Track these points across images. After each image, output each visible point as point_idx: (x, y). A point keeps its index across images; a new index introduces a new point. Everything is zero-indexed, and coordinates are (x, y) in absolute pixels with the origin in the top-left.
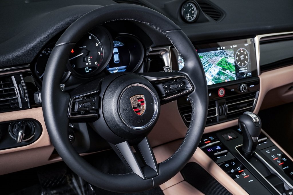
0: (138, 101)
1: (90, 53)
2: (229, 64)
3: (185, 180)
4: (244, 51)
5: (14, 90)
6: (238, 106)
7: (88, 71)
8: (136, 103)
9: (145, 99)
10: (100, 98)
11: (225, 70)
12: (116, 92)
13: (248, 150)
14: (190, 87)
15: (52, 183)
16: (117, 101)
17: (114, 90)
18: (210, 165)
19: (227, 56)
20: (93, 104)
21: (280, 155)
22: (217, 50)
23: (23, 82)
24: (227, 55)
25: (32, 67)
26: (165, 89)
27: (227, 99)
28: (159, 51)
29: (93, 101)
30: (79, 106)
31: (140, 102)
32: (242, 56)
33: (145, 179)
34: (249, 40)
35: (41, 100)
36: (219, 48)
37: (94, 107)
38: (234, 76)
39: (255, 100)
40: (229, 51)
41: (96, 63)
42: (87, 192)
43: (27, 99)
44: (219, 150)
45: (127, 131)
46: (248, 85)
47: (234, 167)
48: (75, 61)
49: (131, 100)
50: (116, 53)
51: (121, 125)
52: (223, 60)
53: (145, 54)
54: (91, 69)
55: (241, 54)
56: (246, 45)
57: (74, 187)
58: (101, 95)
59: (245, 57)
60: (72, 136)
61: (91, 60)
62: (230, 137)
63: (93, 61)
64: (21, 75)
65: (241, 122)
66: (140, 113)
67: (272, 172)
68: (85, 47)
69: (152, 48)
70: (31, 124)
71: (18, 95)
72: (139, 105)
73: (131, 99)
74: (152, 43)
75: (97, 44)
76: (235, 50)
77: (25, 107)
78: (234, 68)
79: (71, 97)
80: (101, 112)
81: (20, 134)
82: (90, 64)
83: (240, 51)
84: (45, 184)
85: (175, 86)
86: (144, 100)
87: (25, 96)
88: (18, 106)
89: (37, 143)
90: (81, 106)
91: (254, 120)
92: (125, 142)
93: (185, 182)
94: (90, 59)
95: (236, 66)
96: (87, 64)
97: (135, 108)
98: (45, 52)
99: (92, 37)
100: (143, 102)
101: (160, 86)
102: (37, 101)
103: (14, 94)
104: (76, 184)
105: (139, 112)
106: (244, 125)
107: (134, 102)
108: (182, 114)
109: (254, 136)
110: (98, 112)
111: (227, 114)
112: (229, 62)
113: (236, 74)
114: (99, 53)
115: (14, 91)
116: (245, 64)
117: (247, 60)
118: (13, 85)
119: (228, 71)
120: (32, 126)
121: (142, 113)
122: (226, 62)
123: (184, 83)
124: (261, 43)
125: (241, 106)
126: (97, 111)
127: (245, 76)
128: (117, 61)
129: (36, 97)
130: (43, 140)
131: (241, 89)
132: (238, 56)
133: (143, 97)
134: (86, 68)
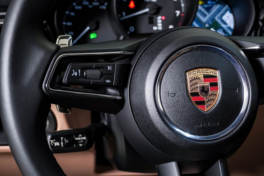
0: (204, 81)
1: (162, 11)
8: (198, 85)
9: (222, 78)
29: (109, 68)
31: (208, 84)
49: (188, 77)
60: (85, 138)
66: (206, 106)
73: (187, 74)
80: (126, 93)
86: (219, 82)
96: (155, 28)
97: (195, 94)
98: (87, 3)
107: (195, 81)
114: (178, 12)
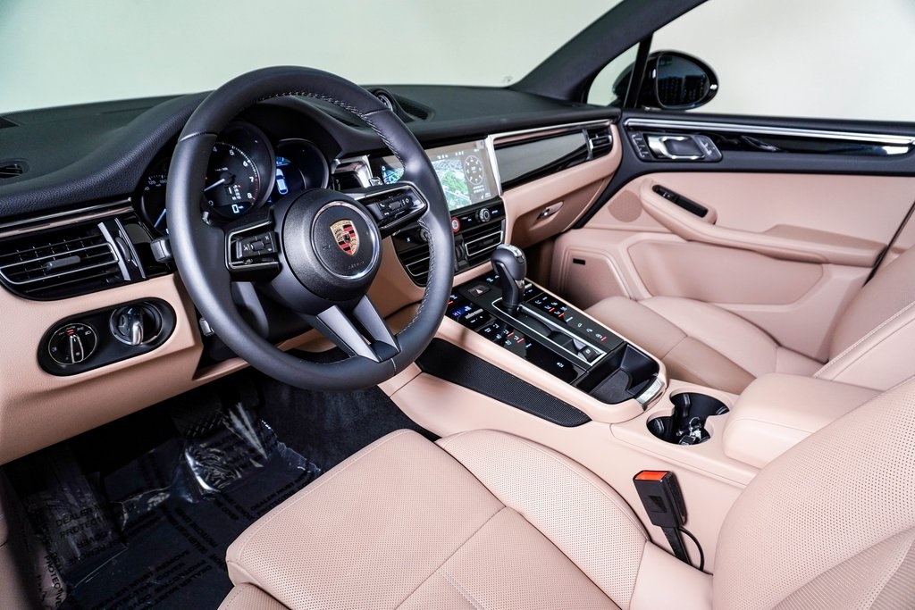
0: (345, 231)
1: (236, 179)
2: (458, 181)
3: (423, 371)
4: (475, 160)
5: (107, 248)
6: (481, 245)
7: (238, 211)
8: (342, 235)
9: (355, 226)
10: (277, 235)
11: (454, 190)
12: (305, 219)
13: (512, 303)
14: (419, 205)
15: (200, 429)
16: (308, 234)
17: (300, 217)
18: (463, 336)
19: (453, 169)
20: (267, 244)
21: (555, 304)
22: (438, 160)
23: (122, 232)
24: (453, 166)
25: (136, 204)
26: (383, 210)
27: (464, 235)
28: (349, 164)
29: (267, 238)
30: (243, 248)
31: (348, 233)
32: (474, 168)
33: (381, 362)
34: (478, 143)
35: (167, 254)
36: (439, 157)
37: (270, 250)
38: (468, 199)
39: (502, 232)
40: (454, 161)
41: (250, 195)
42: (262, 434)
43: (137, 263)
44: (470, 312)
45: (336, 284)
46: (490, 210)
47: (499, 331)
48: (212, 194)
50: (280, 177)
51: (323, 275)
52: (448, 174)
53: (330, 171)
54: (241, 207)
55: (472, 165)
56: (476, 150)
57: (238, 432)
58: (278, 230)
59: (477, 169)
61: (240, 192)
62: (479, 292)
63: (243, 193)
64: (117, 220)
65: (496, 262)
66: (351, 250)
67: (552, 329)
68: (226, 169)
69: (339, 159)
70: (153, 310)
71: (118, 257)
72: (347, 238)
73: (331, 228)
74: (340, 150)
75: (245, 163)
76: (462, 158)
77: (136, 278)
78: (466, 187)
79: (226, 233)
80: (282, 258)
81: (135, 328)
82: (239, 198)
83: (469, 161)
84: (189, 432)
85: (398, 204)
86: (355, 229)
87: (131, 258)
88: (122, 276)
89: (170, 345)
90: (246, 248)
91: (516, 255)
92: (334, 307)
93: (424, 374)
94: (237, 190)
95: (468, 183)
96: (234, 198)
97: (342, 243)
98: (154, 182)
99: (234, 151)
100: (352, 232)
101: (373, 206)
102: (159, 255)
103: (111, 257)
104: (239, 425)
105: (348, 249)
106: (502, 265)
107: (338, 233)
108: (404, 264)
109: (519, 280)
110: (277, 260)
111: (468, 257)
112: (457, 177)
113: (470, 195)
114: (252, 178)
115: (109, 250)
116: (479, 180)
117: (481, 173)
118: (105, 241)
119: (457, 191)
120: (155, 312)
121: (354, 251)
122: (453, 178)
123: (410, 198)
124: (497, 147)
125: (485, 243)
126: (275, 256)
127: (482, 197)
128: (285, 191)
129: (156, 248)
130: (181, 336)
131: (482, 217)
132: (467, 168)
133: (351, 223)
134: (233, 206)
